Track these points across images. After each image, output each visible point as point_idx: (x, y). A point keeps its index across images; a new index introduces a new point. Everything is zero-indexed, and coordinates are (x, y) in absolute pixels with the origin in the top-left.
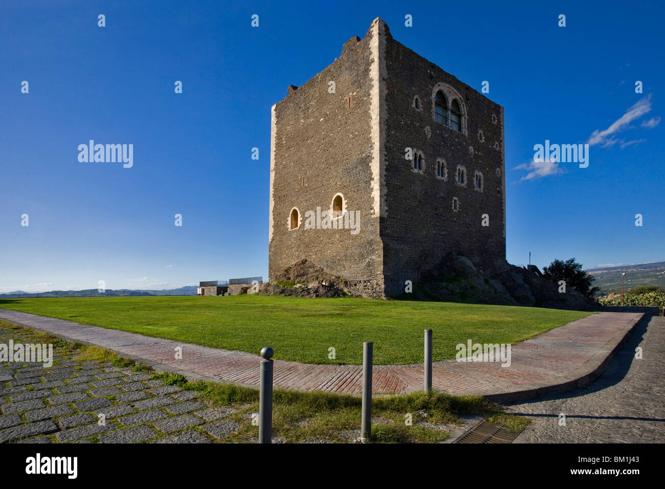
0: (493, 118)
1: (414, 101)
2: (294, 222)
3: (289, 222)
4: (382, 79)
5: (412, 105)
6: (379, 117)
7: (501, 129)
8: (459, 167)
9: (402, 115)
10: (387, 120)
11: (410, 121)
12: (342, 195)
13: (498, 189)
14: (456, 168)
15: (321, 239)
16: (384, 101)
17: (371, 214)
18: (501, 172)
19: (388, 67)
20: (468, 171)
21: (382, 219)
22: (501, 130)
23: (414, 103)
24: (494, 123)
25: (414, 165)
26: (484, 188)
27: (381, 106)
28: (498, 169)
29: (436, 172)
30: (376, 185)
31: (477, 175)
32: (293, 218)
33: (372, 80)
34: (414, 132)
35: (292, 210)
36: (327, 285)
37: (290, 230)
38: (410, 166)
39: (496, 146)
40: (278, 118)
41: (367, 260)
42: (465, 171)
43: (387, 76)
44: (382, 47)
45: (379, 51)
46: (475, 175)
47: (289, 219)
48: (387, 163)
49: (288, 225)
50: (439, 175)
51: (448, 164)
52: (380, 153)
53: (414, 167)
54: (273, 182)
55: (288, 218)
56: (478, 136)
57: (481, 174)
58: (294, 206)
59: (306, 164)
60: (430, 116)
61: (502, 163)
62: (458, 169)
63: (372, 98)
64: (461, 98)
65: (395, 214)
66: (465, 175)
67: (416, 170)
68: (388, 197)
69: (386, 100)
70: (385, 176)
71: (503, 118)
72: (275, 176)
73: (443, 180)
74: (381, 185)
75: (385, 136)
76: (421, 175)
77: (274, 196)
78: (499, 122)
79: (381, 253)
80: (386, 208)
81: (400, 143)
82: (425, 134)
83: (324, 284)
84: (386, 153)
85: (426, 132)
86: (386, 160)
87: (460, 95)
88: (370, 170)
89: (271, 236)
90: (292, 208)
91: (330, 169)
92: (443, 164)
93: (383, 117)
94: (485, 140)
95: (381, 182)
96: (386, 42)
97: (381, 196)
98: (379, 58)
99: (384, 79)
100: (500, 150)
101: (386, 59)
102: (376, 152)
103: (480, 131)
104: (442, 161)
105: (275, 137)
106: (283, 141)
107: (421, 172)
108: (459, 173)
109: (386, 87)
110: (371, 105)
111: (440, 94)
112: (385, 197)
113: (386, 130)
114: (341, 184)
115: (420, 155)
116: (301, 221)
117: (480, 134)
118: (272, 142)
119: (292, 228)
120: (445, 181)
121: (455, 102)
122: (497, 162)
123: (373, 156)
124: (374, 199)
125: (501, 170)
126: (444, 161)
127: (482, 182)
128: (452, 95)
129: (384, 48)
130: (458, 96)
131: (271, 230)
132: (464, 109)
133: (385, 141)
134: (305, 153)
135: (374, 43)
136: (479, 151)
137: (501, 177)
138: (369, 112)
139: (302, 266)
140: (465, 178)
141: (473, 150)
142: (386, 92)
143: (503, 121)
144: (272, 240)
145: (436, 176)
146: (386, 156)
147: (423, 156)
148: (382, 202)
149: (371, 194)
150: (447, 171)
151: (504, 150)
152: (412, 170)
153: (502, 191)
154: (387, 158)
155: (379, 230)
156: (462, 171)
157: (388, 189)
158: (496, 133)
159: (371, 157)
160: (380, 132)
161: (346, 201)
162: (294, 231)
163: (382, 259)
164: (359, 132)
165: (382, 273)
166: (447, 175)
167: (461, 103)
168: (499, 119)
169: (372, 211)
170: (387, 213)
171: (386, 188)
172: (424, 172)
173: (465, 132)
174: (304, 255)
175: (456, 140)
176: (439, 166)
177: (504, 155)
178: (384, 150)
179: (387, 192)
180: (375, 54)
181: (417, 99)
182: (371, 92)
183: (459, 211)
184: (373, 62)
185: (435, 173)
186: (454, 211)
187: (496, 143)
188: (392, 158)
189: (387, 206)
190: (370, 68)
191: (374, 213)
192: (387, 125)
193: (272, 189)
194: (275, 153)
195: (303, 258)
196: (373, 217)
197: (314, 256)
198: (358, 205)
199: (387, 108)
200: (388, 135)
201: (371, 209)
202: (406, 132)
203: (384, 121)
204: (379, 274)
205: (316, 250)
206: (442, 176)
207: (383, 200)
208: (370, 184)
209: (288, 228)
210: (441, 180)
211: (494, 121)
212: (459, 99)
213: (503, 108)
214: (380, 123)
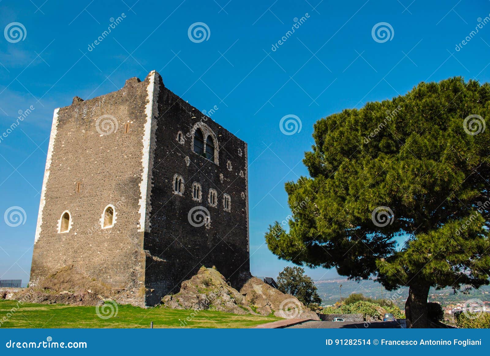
0: (239, 152)
1: (178, 136)
2: (64, 225)
3: (59, 225)
4: (154, 117)
5: (176, 139)
6: (149, 147)
7: (245, 160)
8: (211, 190)
9: (168, 147)
10: (155, 150)
11: (174, 152)
12: (113, 207)
13: (243, 209)
14: (209, 191)
15: (91, 245)
16: (154, 135)
17: (138, 229)
18: (245, 195)
19: (159, 108)
20: (218, 194)
21: (146, 234)
22: (245, 162)
23: (178, 138)
24: (240, 155)
25: (175, 188)
26: (231, 209)
27: (151, 139)
28: (243, 193)
29: (193, 194)
30: (143, 203)
31: (225, 197)
32: (64, 221)
33: (146, 116)
34: (177, 160)
35: (64, 213)
36: (92, 292)
37: (59, 232)
38: (172, 188)
39: (241, 174)
40: (60, 122)
41: (132, 270)
42: (216, 194)
43: (158, 115)
44: (156, 92)
45: (154, 96)
46: (224, 198)
47: (60, 221)
48: (153, 185)
49: (58, 227)
50: (195, 197)
51: (202, 188)
52: (149, 177)
53: (175, 190)
54: (47, 181)
55: (58, 221)
56: (227, 165)
57: (229, 197)
58: (65, 209)
59: (82, 171)
60: (190, 148)
61: (246, 188)
62: (210, 192)
63: (145, 130)
64: (214, 135)
65: (157, 229)
66: (216, 198)
67: (176, 192)
68: (152, 215)
69: (156, 134)
70: (151, 196)
71: (247, 152)
72: (49, 176)
73: (198, 201)
74: (147, 204)
75: (153, 163)
76: (180, 196)
77: (47, 195)
78: (244, 155)
79: (144, 264)
80: (150, 224)
81: (164, 169)
82: (185, 162)
83: (90, 291)
84: (153, 177)
85: (186, 161)
86: (152, 183)
87: (213, 133)
88: (139, 190)
89: (37, 237)
90: (64, 211)
91: (104, 181)
92: (198, 187)
93: (152, 147)
94: (232, 168)
95: (147, 201)
96: (159, 89)
97: (147, 214)
98: (153, 100)
99: (155, 117)
100: (245, 178)
101: (158, 102)
102: (145, 176)
103: (229, 162)
104: (197, 185)
105: (55, 139)
106: (62, 145)
107: (181, 194)
108: (211, 196)
109: (156, 124)
110: (144, 135)
111: (199, 131)
112: (150, 215)
113: (154, 158)
114: (113, 196)
115: (180, 180)
116: (72, 225)
117: (229, 163)
118: (50, 143)
119: (61, 230)
120: (199, 202)
121: (210, 137)
122: (242, 187)
123: (142, 179)
124: (140, 215)
125: (245, 194)
126: (199, 185)
127: (230, 203)
128: (207, 133)
129: (157, 93)
130: (213, 134)
131: (39, 230)
132: (216, 143)
133: (153, 167)
134: (83, 161)
135: (150, 88)
136: (227, 178)
137: (245, 199)
138: (142, 141)
139: (69, 272)
140: (216, 200)
141: (223, 177)
142: (156, 127)
143: (247, 154)
144: (39, 241)
145: (192, 197)
146: (152, 179)
147: (183, 181)
148: (147, 219)
149: (138, 210)
150: (202, 193)
151: (247, 177)
152: (173, 192)
153: (246, 211)
154: (153, 181)
155: (143, 244)
156: (214, 193)
157: (152, 207)
158: (241, 163)
159: (141, 179)
160: (149, 160)
161: (117, 213)
162: (64, 234)
163: (144, 270)
164: (132, 155)
165: (144, 283)
166: (201, 197)
167: (214, 138)
168: (243, 153)
169: (138, 226)
170: (151, 229)
171: (151, 206)
172: (183, 194)
173: (217, 162)
174: (71, 260)
175: (210, 168)
176: (195, 189)
177: (247, 182)
178: (151, 174)
179: (152, 211)
180: (150, 97)
181: (180, 134)
182: (144, 125)
183: (211, 228)
184: (148, 102)
185: (191, 195)
186: (207, 228)
187: (241, 171)
188: (158, 181)
189: (151, 222)
190: (146, 106)
191: (140, 228)
192: (155, 154)
193: (44, 188)
194: (52, 154)
195: (70, 263)
196: (139, 231)
197: (82, 262)
198: (126, 218)
199: (156, 140)
200: (156, 162)
201: (138, 224)
202: (170, 161)
203: (153, 151)
204: (141, 283)
205: (84, 256)
206: (198, 198)
207: (148, 217)
208: (138, 202)
209: (57, 231)
210: (196, 201)
211: (240, 154)
212: (213, 136)
213: (247, 144)
214: (150, 152)
